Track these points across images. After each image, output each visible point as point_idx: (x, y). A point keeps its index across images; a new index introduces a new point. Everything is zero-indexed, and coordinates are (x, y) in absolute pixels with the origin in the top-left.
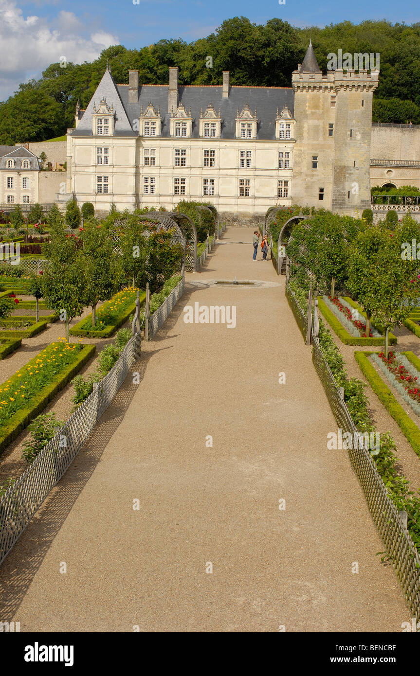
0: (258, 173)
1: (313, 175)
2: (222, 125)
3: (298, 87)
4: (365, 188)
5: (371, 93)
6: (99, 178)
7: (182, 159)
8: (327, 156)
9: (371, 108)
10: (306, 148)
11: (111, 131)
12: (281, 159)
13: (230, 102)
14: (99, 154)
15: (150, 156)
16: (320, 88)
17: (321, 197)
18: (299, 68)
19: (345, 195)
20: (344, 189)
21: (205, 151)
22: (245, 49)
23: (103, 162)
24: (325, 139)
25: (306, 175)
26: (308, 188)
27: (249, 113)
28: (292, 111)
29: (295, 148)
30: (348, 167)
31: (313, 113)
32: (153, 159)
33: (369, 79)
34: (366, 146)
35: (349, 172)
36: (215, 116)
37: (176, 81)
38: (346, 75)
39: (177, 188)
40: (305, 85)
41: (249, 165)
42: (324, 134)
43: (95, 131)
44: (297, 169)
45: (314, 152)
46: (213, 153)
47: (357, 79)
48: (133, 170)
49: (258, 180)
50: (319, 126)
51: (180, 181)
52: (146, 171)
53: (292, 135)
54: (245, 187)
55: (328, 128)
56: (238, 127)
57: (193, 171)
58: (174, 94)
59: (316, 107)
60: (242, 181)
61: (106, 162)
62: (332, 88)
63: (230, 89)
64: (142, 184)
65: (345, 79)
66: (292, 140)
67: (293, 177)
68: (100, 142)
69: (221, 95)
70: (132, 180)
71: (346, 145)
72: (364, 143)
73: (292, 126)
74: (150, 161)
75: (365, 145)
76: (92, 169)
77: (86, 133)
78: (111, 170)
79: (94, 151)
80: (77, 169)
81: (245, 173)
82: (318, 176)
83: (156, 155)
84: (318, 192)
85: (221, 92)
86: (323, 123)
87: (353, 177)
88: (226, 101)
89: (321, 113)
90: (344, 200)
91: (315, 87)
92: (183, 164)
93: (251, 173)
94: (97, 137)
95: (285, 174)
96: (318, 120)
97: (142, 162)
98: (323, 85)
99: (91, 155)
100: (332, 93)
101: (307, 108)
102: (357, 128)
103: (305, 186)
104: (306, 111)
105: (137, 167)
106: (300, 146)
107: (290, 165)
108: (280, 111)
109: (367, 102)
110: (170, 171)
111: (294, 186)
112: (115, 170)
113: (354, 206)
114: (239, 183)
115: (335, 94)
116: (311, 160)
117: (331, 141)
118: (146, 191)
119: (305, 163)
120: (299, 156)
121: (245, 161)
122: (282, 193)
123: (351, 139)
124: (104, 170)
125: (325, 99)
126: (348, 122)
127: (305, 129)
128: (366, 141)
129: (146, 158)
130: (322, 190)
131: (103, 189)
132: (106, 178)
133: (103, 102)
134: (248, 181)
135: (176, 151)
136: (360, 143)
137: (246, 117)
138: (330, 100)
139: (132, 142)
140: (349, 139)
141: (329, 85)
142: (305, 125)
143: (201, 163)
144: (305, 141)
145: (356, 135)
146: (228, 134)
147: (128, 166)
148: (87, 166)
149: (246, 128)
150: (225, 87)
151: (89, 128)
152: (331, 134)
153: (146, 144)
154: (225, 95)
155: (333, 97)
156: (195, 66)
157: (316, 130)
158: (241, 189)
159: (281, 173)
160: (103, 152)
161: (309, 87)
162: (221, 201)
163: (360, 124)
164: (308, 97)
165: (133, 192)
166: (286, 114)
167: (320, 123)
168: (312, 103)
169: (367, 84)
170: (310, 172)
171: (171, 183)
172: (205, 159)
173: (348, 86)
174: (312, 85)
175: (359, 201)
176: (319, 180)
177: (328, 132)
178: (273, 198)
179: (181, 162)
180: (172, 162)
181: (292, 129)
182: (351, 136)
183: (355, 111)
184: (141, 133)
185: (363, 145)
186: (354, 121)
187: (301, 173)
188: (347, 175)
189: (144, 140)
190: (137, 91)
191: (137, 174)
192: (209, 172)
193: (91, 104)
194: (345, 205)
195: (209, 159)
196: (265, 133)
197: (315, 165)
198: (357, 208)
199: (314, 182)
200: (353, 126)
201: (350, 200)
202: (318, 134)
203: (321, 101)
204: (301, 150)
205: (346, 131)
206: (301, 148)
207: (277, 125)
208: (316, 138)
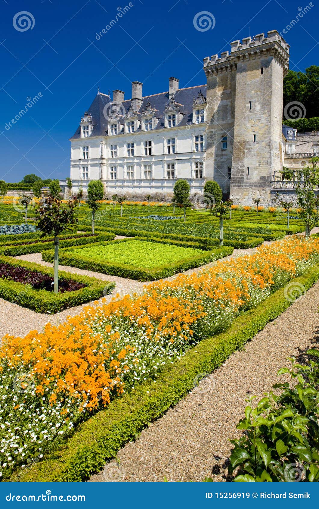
0: (180, 157)
1: (222, 155)
3: (209, 72)
4: (265, 164)
5: (269, 57)
6: (84, 169)
7: (132, 150)
10: (216, 129)
11: (90, 134)
12: (197, 142)
14: (84, 152)
15: (114, 151)
16: (227, 68)
19: (244, 172)
20: (243, 166)
21: (145, 143)
23: (86, 157)
25: (217, 156)
26: (218, 167)
27: (173, 105)
28: (205, 96)
29: (208, 131)
30: (247, 142)
31: (222, 94)
33: (266, 42)
35: (248, 147)
36: (150, 112)
39: (128, 173)
41: (173, 151)
43: (83, 135)
44: (209, 150)
45: (224, 133)
46: (150, 143)
47: (251, 46)
48: (100, 162)
49: (180, 163)
50: (226, 106)
51: (130, 168)
52: (111, 162)
53: (206, 119)
54: (171, 170)
56: (166, 119)
59: (225, 87)
60: (169, 165)
64: (109, 172)
65: (240, 49)
66: (205, 123)
67: (207, 158)
68: (84, 143)
70: (99, 169)
71: (245, 118)
72: (263, 114)
73: (205, 110)
74: (114, 154)
75: (265, 115)
78: (89, 162)
80: (73, 163)
81: (171, 158)
82: (227, 155)
86: (231, 102)
87: (252, 152)
89: (228, 92)
90: (242, 178)
91: (222, 69)
92: (133, 154)
93: (175, 157)
94: (83, 139)
95: (200, 156)
96: (226, 99)
98: (229, 64)
99: (80, 152)
101: (216, 91)
102: (256, 99)
103: (216, 166)
104: (215, 94)
105: (103, 159)
106: (212, 128)
107: (204, 147)
110: (124, 161)
111: (207, 166)
112: (91, 162)
113: (253, 183)
114: (167, 167)
116: (221, 140)
118: (112, 177)
119: (215, 143)
120: (211, 137)
121: (171, 148)
122: (198, 174)
123: (250, 112)
124: (86, 163)
126: (247, 94)
128: (266, 111)
130: (230, 169)
131: (85, 176)
132: (87, 168)
133: (86, 114)
134: (173, 165)
135: (128, 144)
136: (260, 115)
140: (248, 112)
142: (216, 107)
145: (256, 106)
148: (78, 160)
149: (171, 119)
153: (111, 141)
154: (171, 97)
157: (224, 110)
159: (197, 155)
161: (217, 70)
163: (259, 93)
164: (217, 79)
165: (100, 178)
166: (200, 99)
167: (228, 102)
170: (220, 152)
171: (126, 170)
172: (146, 149)
174: (219, 68)
175: (259, 178)
176: (228, 159)
178: (191, 179)
179: (131, 153)
181: (206, 113)
182: (250, 108)
183: (253, 81)
184: (108, 134)
185: (262, 116)
186: (253, 92)
187: (213, 153)
188: (246, 151)
189: (110, 138)
191: (104, 164)
192: (147, 159)
194: (243, 183)
197: (225, 145)
198: (255, 186)
199: (223, 162)
200: (251, 97)
201: (249, 177)
202: (226, 114)
203: (228, 80)
204: (212, 132)
205: (245, 104)
206: (213, 130)
207: (194, 112)
208: (225, 118)
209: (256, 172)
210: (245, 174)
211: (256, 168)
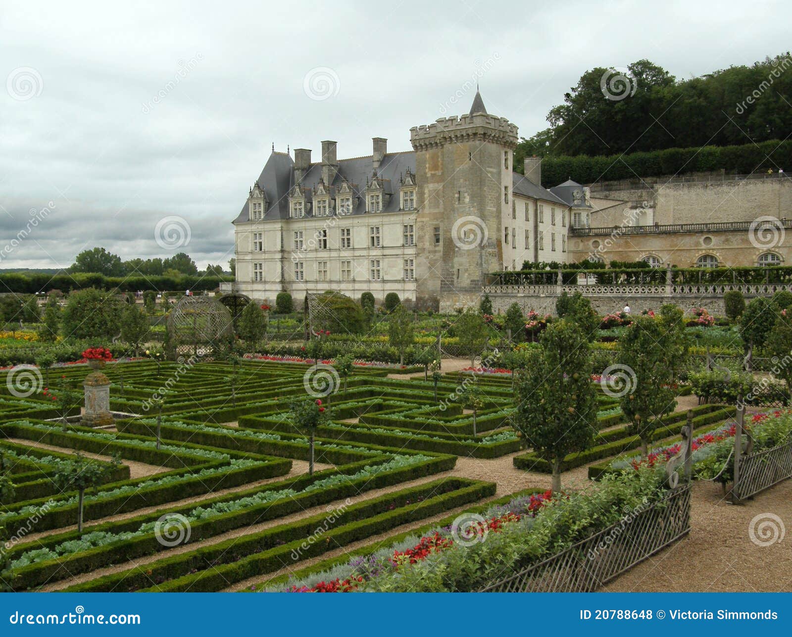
0: (387, 252)
1: (435, 252)
4: (475, 265)
6: (255, 266)
10: (427, 219)
11: (263, 216)
12: (405, 233)
14: (255, 241)
19: (453, 275)
20: (453, 267)
21: (342, 231)
23: (258, 248)
25: (430, 252)
26: (431, 267)
27: (376, 183)
28: (413, 175)
29: (418, 220)
31: (433, 175)
36: (348, 191)
41: (378, 243)
43: (251, 217)
44: (421, 245)
45: (436, 223)
46: (348, 231)
48: (280, 256)
49: (386, 260)
50: (438, 190)
53: (414, 205)
54: (375, 268)
56: (368, 200)
57: (333, 254)
59: (436, 167)
60: (373, 262)
63: (385, 158)
64: (293, 270)
66: (415, 210)
67: (417, 255)
69: (373, 165)
70: (278, 266)
71: (454, 211)
72: (473, 207)
73: (414, 194)
76: (249, 257)
77: (246, 219)
78: (263, 256)
79: (251, 236)
80: (240, 257)
81: (375, 253)
83: (304, 237)
87: (462, 251)
89: (440, 174)
90: (452, 281)
93: (380, 252)
94: (253, 223)
95: (410, 252)
96: (438, 182)
97: (293, 246)
99: (248, 241)
101: (427, 171)
102: (465, 189)
103: (428, 265)
104: (426, 173)
105: (283, 252)
106: (422, 217)
107: (415, 240)
108: (403, 177)
109: (474, 155)
110: (314, 254)
111: (419, 265)
112: (267, 256)
113: (463, 288)
114: (370, 265)
116: (432, 232)
118: (297, 278)
119: (427, 237)
120: (422, 229)
121: (375, 239)
122: (408, 275)
123: (459, 203)
124: (259, 257)
126: (456, 183)
127: (426, 195)
128: (476, 204)
129: (296, 242)
131: (258, 277)
132: (260, 265)
133: (257, 186)
134: (378, 262)
136: (469, 208)
137: (374, 187)
139: (280, 225)
140: (457, 203)
142: (426, 191)
144: (427, 211)
145: (465, 197)
146: (359, 208)
147: (275, 252)
148: (246, 253)
149: (374, 201)
150: (375, 155)
153: (295, 226)
154: (376, 165)
157: (437, 195)
158: (373, 272)
159: (406, 251)
160: (258, 238)
161: (426, 145)
163: (468, 183)
164: (428, 156)
165: (279, 279)
166: (408, 180)
167: (440, 186)
168: (431, 163)
170: (432, 248)
171: (316, 268)
172: (342, 240)
173: (451, 137)
175: (468, 281)
178: (401, 281)
181: (414, 197)
182: (459, 200)
183: (462, 168)
184: (290, 216)
185: (471, 209)
186: (462, 181)
187: (424, 249)
188: (456, 249)
189: (293, 222)
191: (283, 260)
192: (346, 254)
194: (452, 289)
195: (345, 239)
197: (438, 239)
198: (466, 291)
199: (436, 260)
200: (460, 187)
201: (459, 280)
204: (423, 222)
205: (454, 194)
206: (424, 219)
207: (402, 194)
208: (437, 206)
209: (466, 274)
210: (455, 277)
211: (466, 270)
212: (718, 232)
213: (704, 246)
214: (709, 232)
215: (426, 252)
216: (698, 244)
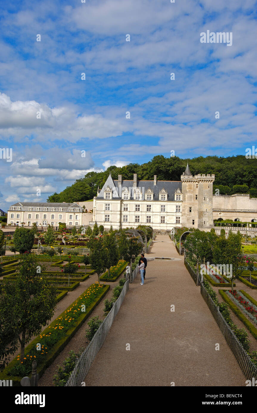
0: (168, 214)
1: (190, 215)
2: (154, 195)
3: (183, 181)
4: (211, 220)
5: (212, 183)
6: (106, 216)
7: (138, 208)
8: (195, 207)
9: (212, 189)
10: (187, 204)
11: (111, 198)
12: (177, 208)
13: (157, 187)
14: (106, 207)
15: (126, 207)
16: (192, 181)
17: (193, 223)
18: (183, 174)
20: (202, 220)
21: (147, 205)
22: (162, 167)
23: (108, 209)
24: (194, 201)
25: (187, 215)
26: (188, 220)
27: (164, 191)
28: (181, 190)
29: (183, 204)
30: (204, 212)
31: (189, 191)
32: (127, 208)
33: (211, 178)
34: (211, 203)
35: (204, 214)
36: (151, 192)
37: (136, 179)
38: (202, 176)
39: (136, 219)
40: (186, 180)
41: (164, 211)
42: (194, 199)
43: (105, 198)
44: (184, 212)
45: (190, 206)
46: (150, 206)
47: (206, 178)
48: (119, 213)
49: (168, 217)
50: (191, 196)
51: (137, 217)
52: (124, 213)
53: (181, 199)
54: (163, 219)
55: (195, 196)
56: (160, 196)
57: (143, 213)
58: (135, 184)
59: (191, 188)
60: (162, 217)
61: (109, 209)
62: (196, 181)
63: (157, 182)
64: (123, 218)
65: (201, 178)
66: (181, 201)
67: (182, 215)
68: (107, 202)
69: (153, 184)
70: (119, 217)
71: (203, 203)
73: (181, 196)
74: (126, 209)
76: (103, 212)
77: (102, 198)
78: (111, 212)
79: (104, 205)
80: (98, 212)
81: (163, 214)
82: (192, 215)
83: (128, 207)
84: (192, 222)
85: (153, 183)
86: (194, 194)
87: (206, 215)
88: (155, 186)
89: (192, 191)
91: (190, 181)
92: (139, 210)
93: (166, 214)
94: (105, 200)
95: (179, 214)
96: (191, 193)
97: (123, 209)
98: (193, 180)
99: (103, 207)
100: (197, 183)
101: (187, 189)
102: (207, 197)
103: (187, 219)
105: (121, 211)
106: (185, 204)
107: (181, 211)
108: (176, 190)
109: (210, 187)
110: (133, 213)
111: (183, 219)
112: (112, 212)
114: (161, 217)
115: (198, 184)
116: (189, 209)
117: (197, 202)
118: (124, 221)
119: (186, 210)
120: (184, 207)
121: (163, 209)
122: (178, 222)
123: (205, 201)
124: (108, 213)
125: (194, 186)
126: (203, 194)
127: (186, 197)
128: (211, 201)
129: (124, 208)
130: (193, 221)
131: (107, 220)
132: (109, 216)
133: (108, 187)
134: (164, 217)
135: (136, 205)
136: (208, 202)
137: (163, 192)
138: (196, 186)
139: (119, 202)
141: (195, 180)
142: (186, 196)
143: (146, 210)
144: (187, 201)
145: (207, 199)
146: (156, 199)
147: (117, 211)
148: (102, 211)
149: (163, 197)
150: (155, 181)
151: (103, 197)
152: (196, 199)
153: (125, 202)
154: (155, 184)
155: (197, 185)
156: (143, 173)
157: (191, 197)
158: (161, 220)
159: (177, 214)
160: (108, 205)
161: (188, 181)
162: (154, 225)
163: (208, 195)
164: (187, 185)
165: (119, 221)
166: (179, 191)
167: (192, 194)
168: (189, 187)
169: (210, 180)
170: (188, 214)
171: (134, 218)
172: (147, 209)
173: (203, 180)
174: (188, 180)
175: (209, 225)
176: (192, 217)
177: (195, 198)
178: (174, 224)
179: (138, 209)
180: (134, 210)
181: (181, 197)
183: (206, 190)
184: (122, 198)
186: (206, 194)
188: (204, 215)
189: (124, 201)
190: (121, 182)
191: (121, 214)
192: (149, 214)
193: (104, 187)
194: (203, 227)
195: (149, 208)
196: (171, 199)
197: (190, 211)
198: (208, 228)
199: (190, 217)
200: (205, 196)
201: (205, 225)
202: (191, 199)
203: (192, 186)
205: (202, 198)
207: (175, 196)
208: (191, 200)
210: (203, 224)
211: (208, 222)
212: (223, 212)
213: (219, 215)
214: (221, 212)
215: (186, 215)
216: (217, 214)
